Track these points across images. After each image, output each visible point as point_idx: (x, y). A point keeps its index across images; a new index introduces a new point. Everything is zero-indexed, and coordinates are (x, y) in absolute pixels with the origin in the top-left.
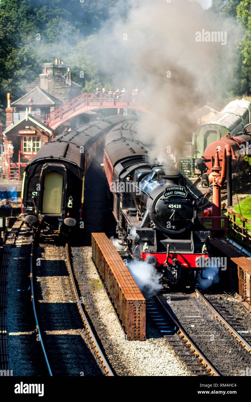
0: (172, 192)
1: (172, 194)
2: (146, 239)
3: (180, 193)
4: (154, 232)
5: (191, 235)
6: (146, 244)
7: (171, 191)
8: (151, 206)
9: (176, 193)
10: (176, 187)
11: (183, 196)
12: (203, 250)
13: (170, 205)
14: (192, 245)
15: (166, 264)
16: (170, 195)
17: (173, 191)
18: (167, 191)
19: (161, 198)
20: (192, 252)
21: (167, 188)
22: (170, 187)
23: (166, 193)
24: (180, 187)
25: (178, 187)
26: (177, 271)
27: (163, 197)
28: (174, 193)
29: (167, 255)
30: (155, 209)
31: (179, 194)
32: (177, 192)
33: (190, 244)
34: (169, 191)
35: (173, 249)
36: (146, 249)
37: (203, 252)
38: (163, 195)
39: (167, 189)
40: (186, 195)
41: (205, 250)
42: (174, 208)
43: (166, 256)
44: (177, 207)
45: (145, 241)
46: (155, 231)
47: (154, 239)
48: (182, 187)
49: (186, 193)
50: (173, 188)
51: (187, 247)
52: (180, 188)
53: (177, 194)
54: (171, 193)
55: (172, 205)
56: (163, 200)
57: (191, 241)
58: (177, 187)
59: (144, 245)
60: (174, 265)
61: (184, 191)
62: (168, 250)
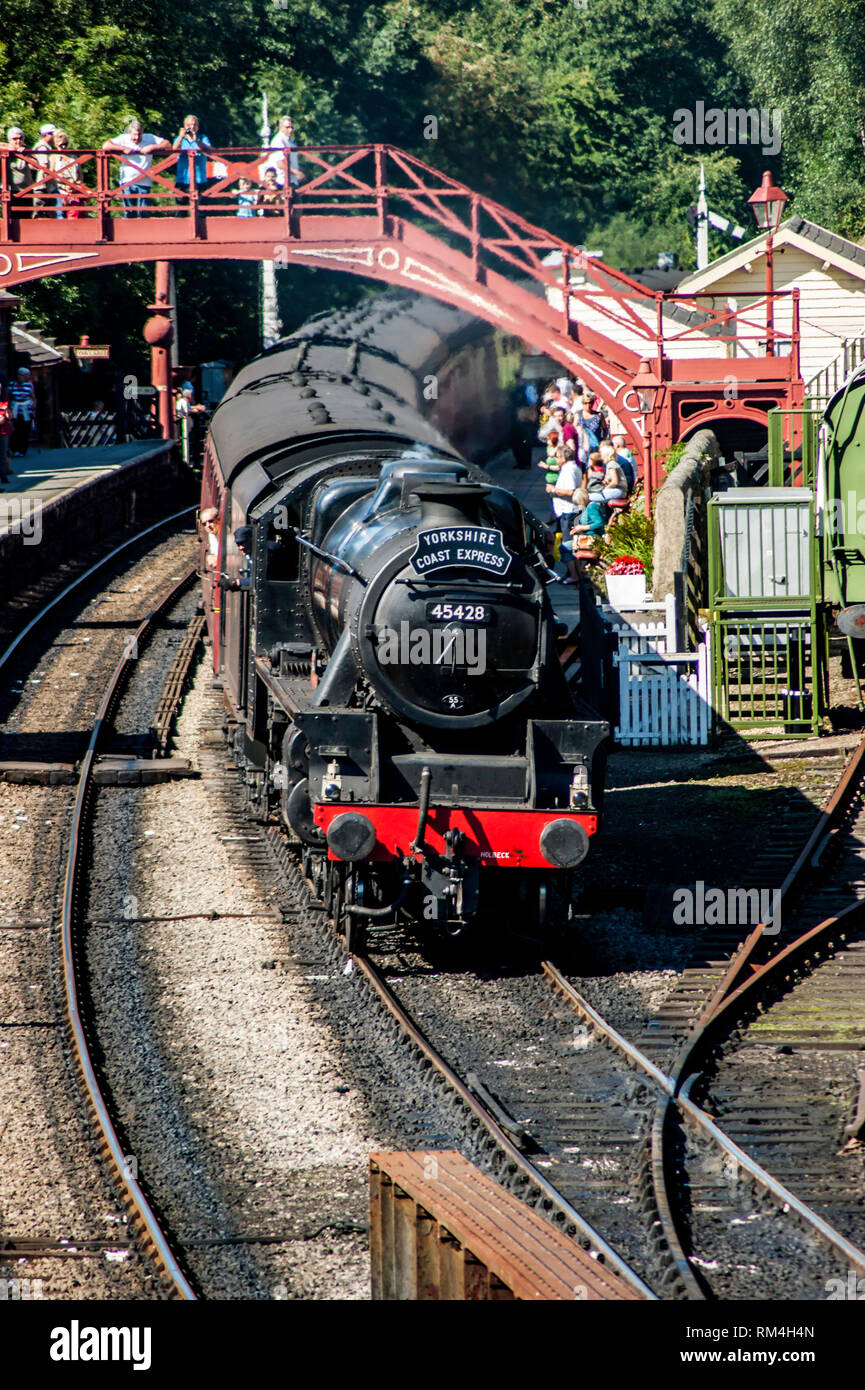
0: (447, 551)
1: (446, 562)
2: (335, 751)
3: (480, 555)
4: (371, 722)
5: (525, 735)
6: (332, 768)
7: (442, 546)
8: (359, 610)
9: (464, 554)
10: (464, 530)
11: (494, 567)
12: (574, 794)
13: (439, 607)
14: (531, 775)
15: (418, 850)
16: (436, 565)
17: (453, 546)
18: (425, 549)
19: (398, 577)
20: (529, 806)
21: (426, 534)
22: (438, 532)
23: (420, 555)
24: (480, 531)
25: (473, 530)
26: (463, 883)
27: (409, 573)
28: (453, 554)
29: (421, 813)
30: (377, 623)
31: (475, 561)
32: (468, 553)
33: (521, 771)
34: (435, 548)
35: (448, 790)
36: (334, 787)
37: (572, 804)
38: (411, 566)
39: (427, 539)
40: (505, 564)
41: (581, 795)
42: (455, 618)
43: (417, 816)
44: (469, 617)
45: (329, 760)
46: (375, 715)
47: (369, 752)
48: (488, 533)
49: (507, 559)
50: (451, 535)
51: (508, 783)
52: (483, 538)
53: (467, 561)
54: (443, 555)
55: (447, 608)
56: (410, 584)
57: (525, 761)
58: (469, 530)
59: (325, 772)
60: (448, 854)
61: (496, 550)
62: (422, 793)
